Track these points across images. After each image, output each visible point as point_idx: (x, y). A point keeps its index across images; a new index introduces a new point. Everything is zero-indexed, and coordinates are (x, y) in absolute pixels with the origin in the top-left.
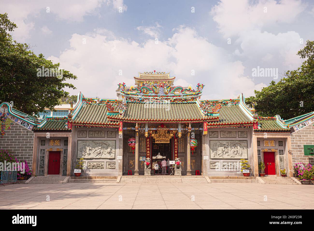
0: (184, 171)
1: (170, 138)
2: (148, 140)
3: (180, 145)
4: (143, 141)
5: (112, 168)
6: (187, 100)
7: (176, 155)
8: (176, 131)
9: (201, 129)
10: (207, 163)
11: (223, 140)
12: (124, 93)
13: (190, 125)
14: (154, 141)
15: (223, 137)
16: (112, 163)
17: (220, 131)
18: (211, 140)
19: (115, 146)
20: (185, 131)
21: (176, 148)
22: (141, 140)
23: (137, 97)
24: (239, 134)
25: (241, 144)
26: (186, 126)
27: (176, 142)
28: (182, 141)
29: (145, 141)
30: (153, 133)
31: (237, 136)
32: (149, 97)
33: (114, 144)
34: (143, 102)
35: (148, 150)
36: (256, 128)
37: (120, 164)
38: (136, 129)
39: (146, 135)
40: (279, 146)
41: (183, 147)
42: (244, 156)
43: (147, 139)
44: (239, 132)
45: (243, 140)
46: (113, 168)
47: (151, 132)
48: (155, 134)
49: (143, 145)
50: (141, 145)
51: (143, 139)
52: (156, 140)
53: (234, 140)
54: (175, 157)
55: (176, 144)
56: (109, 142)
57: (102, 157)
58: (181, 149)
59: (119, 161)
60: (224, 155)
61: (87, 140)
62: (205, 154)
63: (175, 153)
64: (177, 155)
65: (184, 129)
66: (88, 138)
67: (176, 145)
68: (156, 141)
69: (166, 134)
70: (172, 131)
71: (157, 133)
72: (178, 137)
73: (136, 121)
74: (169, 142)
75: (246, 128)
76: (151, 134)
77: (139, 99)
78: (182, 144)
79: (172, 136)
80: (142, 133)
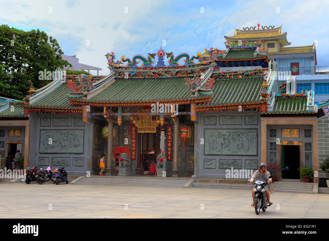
2: (134, 129)
5: (79, 165)
6: (194, 72)
7: (169, 149)
9: (189, 113)
10: (199, 161)
11: (223, 129)
12: (112, 66)
15: (222, 124)
16: (80, 159)
17: (219, 116)
18: (207, 129)
19: (84, 137)
21: (170, 140)
22: (125, 129)
23: (129, 70)
24: (246, 120)
25: (248, 134)
27: (170, 131)
30: (134, 119)
31: (243, 122)
32: (144, 70)
33: (83, 135)
36: (264, 111)
37: (90, 160)
39: (119, 122)
40: (306, 136)
42: (252, 152)
43: (132, 128)
44: (246, 117)
45: (252, 129)
46: (81, 165)
48: (137, 120)
49: (128, 135)
51: (128, 127)
53: (238, 129)
54: (168, 151)
55: (169, 133)
56: (76, 132)
57: (68, 152)
59: (88, 157)
60: (223, 149)
61: (51, 130)
63: (168, 147)
64: (171, 149)
65: (168, 114)
66: (51, 128)
67: (169, 135)
68: (138, 130)
71: (139, 120)
73: (104, 105)
74: (155, 132)
75: (257, 110)
76: (132, 121)
77: (131, 74)
79: (159, 123)
80: (126, 119)
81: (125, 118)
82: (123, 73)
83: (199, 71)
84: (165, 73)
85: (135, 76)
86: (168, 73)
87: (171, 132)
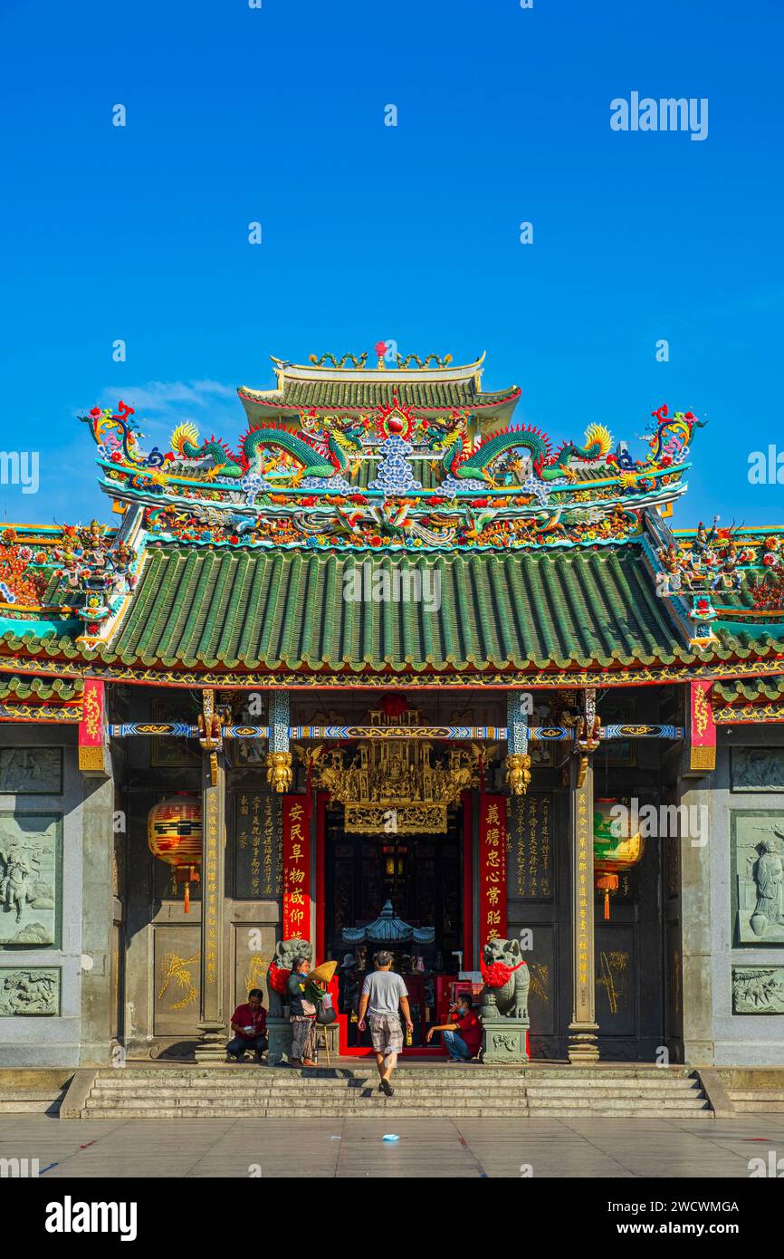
0: (551, 1032)
1: (449, 794)
2: (296, 813)
3: (526, 850)
4: (263, 818)
5: (34, 1009)
6: (575, 526)
7: (494, 918)
8: (492, 749)
9: (667, 731)
10: (709, 975)
12: (122, 475)
13: (590, 707)
14: (342, 823)
16: (40, 973)
18: (744, 813)
20: (557, 747)
21: (495, 869)
22: (244, 811)
23: (222, 505)
26: (567, 709)
27: (493, 826)
28: (539, 816)
29: (275, 819)
30: (328, 763)
32: (305, 504)
33: (50, 843)
34: (259, 543)
35: (298, 885)
37: (92, 985)
38: (204, 735)
39: (282, 775)
41: (542, 861)
43: (287, 808)
46: (47, 1010)
47: (316, 754)
48: (347, 766)
49: (261, 847)
50: (250, 846)
51: (263, 804)
52: (352, 811)
54: (486, 929)
55: (493, 837)
56: (9, 826)
58: (528, 877)
62: (700, 909)
63: (486, 907)
64: (504, 915)
65: (552, 734)
67: (491, 848)
68: (347, 816)
69: (421, 769)
70: (464, 745)
71: (359, 765)
72: (507, 790)
73: (204, 679)
74: (442, 828)
76: (316, 773)
77: (237, 523)
78: (539, 836)
79: (464, 781)
80: (250, 760)
81: (244, 753)
82: (188, 517)
83: (602, 522)
84: (420, 527)
85: (257, 538)
86: (440, 528)
87: (500, 831)
